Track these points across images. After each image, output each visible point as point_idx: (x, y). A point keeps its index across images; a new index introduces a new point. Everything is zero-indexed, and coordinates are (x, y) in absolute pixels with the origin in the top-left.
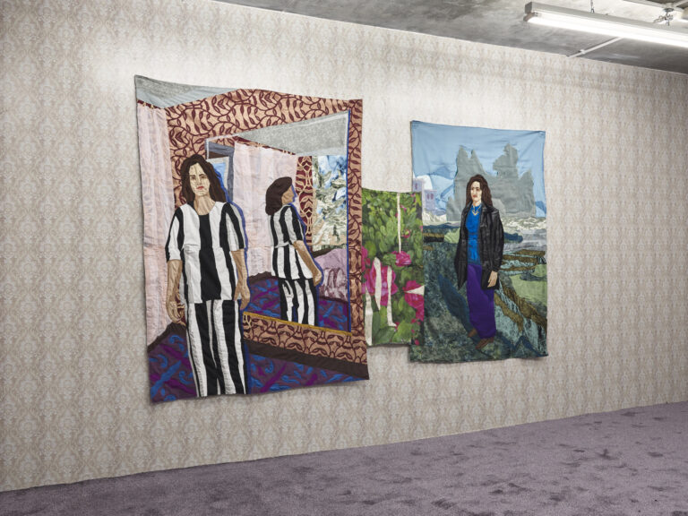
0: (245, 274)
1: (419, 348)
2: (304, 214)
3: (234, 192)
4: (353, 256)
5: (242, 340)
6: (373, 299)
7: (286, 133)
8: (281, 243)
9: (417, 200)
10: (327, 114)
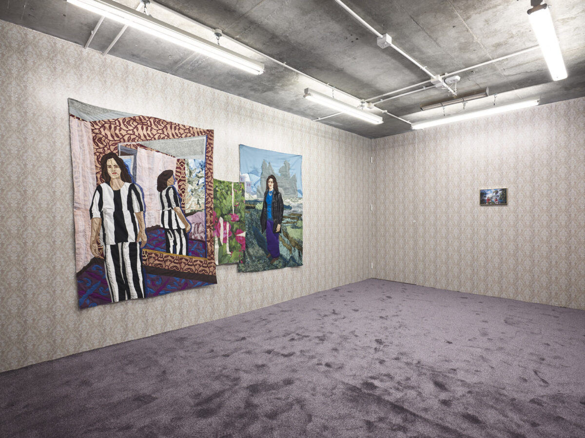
0: (144, 226)
1: (243, 265)
2: (181, 192)
3: (137, 177)
4: (208, 216)
5: (142, 266)
6: (219, 239)
7: (170, 144)
8: (167, 208)
9: (242, 187)
10: (194, 136)
